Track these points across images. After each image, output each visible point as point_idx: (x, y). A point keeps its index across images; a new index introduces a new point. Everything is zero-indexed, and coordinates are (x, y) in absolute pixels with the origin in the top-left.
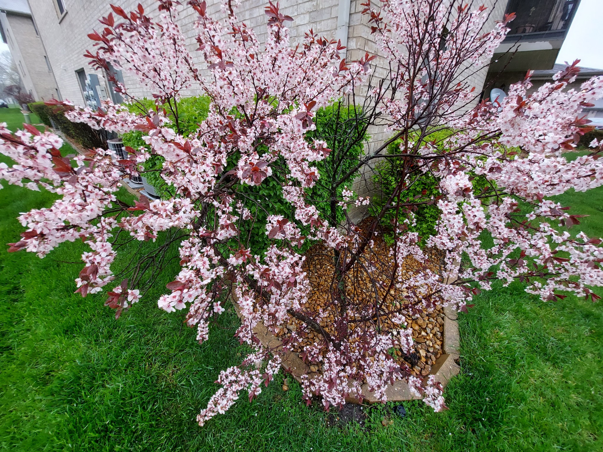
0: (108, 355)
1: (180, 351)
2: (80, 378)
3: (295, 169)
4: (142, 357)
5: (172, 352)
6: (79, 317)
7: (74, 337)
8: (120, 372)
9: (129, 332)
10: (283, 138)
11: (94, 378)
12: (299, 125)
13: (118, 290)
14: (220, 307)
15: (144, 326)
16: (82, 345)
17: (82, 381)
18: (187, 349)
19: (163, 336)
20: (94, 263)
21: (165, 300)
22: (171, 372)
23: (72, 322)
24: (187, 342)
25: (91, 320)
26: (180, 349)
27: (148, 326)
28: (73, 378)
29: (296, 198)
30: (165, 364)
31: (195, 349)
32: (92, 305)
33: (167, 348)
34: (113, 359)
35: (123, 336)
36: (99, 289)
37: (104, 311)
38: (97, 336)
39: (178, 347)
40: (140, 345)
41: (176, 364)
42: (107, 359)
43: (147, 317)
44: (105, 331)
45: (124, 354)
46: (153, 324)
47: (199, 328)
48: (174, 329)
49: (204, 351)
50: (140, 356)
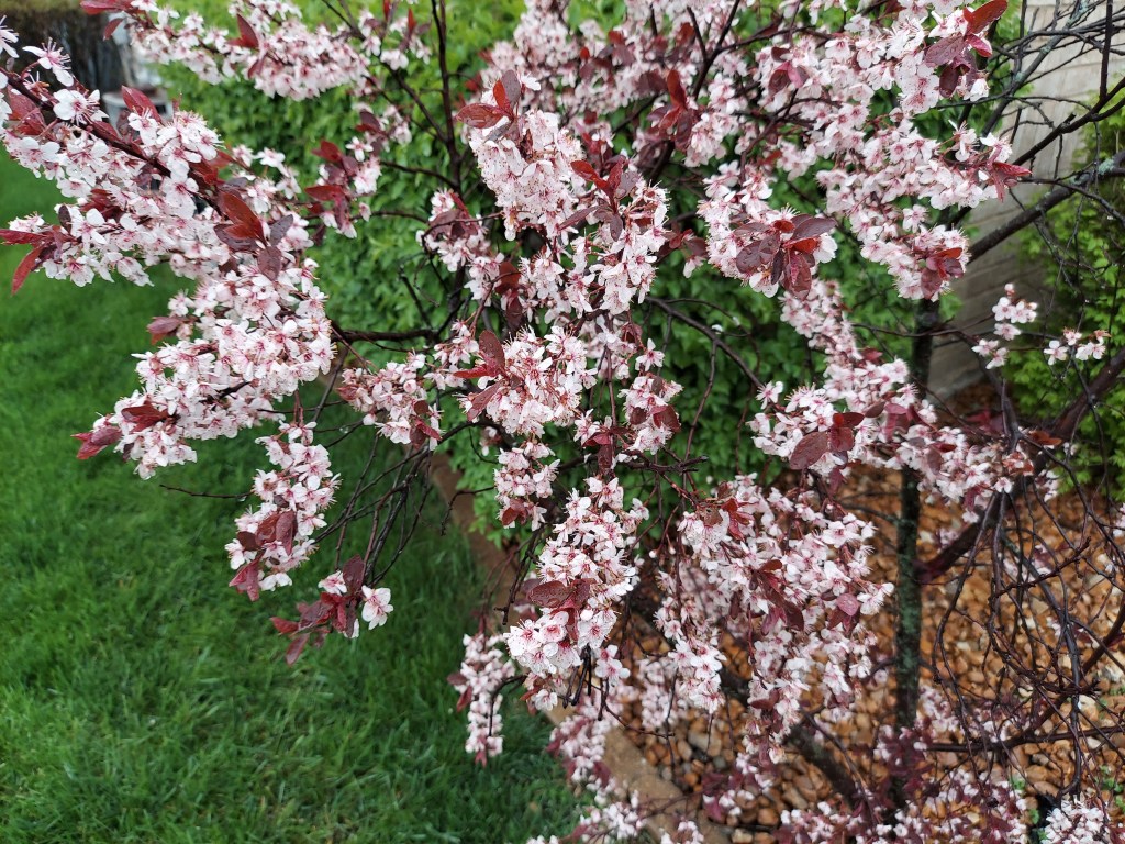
0: (149, 759)
1: (358, 774)
2: (76, 818)
3: (873, 231)
4: (244, 780)
5: (333, 776)
6: (62, 639)
7: (52, 696)
8: (187, 815)
9: (202, 700)
10: (842, 119)
11: (115, 825)
12: (923, 82)
13: (335, 585)
14: (617, 665)
15: (247, 685)
16: (76, 723)
17: (82, 828)
18: (377, 771)
19: (302, 721)
20: (287, 505)
21: (529, 635)
22: (329, 833)
23: (43, 652)
24: (376, 750)
25: (93, 651)
26: (356, 766)
27: (258, 685)
28: (60, 817)
29: (830, 322)
30: (310, 805)
31: (399, 773)
32: (95, 608)
33: (319, 759)
34: (164, 775)
35: (188, 709)
36: (284, 580)
37: (130, 630)
38: (117, 702)
39: (348, 759)
40: (238, 742)
41: (345, 813)
42: (148, 771)
43: (252, 659)
44: (138, 690)
45: (192, 765)
46: (273, 684)
47: (471, 716)
48: (335, 705)
49: (429, 783)
50: (241, 774)
